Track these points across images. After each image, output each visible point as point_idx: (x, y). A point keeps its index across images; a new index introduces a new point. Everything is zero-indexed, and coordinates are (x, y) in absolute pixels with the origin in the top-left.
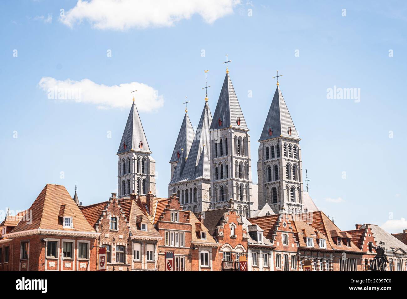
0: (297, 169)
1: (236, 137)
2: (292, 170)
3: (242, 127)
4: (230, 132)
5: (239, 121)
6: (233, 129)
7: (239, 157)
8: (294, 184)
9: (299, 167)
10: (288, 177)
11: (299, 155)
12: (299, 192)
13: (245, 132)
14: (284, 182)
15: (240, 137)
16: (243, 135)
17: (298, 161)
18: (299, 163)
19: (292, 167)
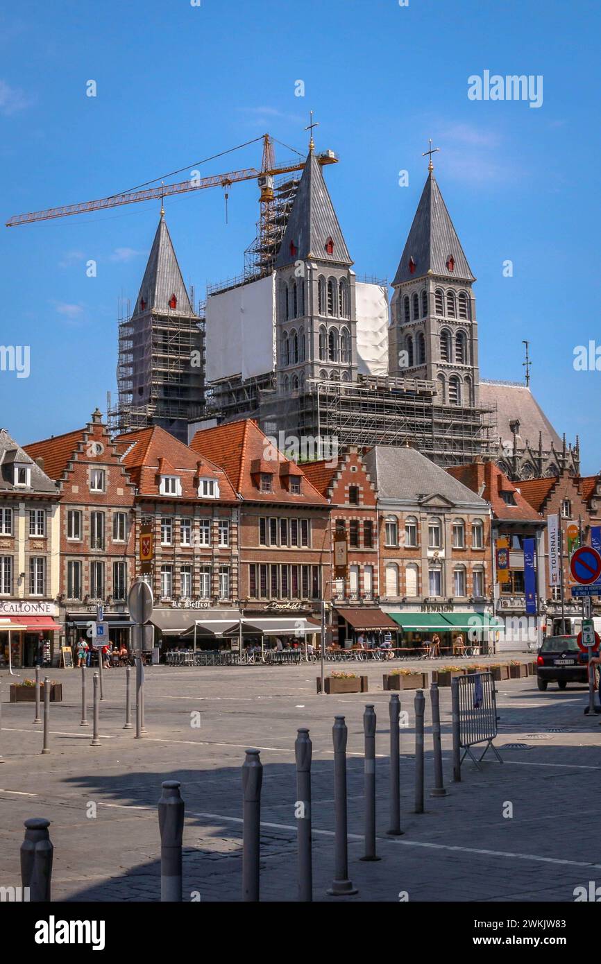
0: (466, 339)
1: (322, 277)
2: (454, 342)
3: (336, 257)
4: (309, 267)
5: (329, 246)
6: (317, 261)
7: (330, 317)
8: (457, 371)
9: (472, 336)
10: (446, 355)
11: (470, 312)
12: (470, 387)
13: (346, 266)
14: (434, 367)
15: (332, 278)
16: (339, 274)
17: (469, 322)
18: (471, 326)
19: (454, 336)
